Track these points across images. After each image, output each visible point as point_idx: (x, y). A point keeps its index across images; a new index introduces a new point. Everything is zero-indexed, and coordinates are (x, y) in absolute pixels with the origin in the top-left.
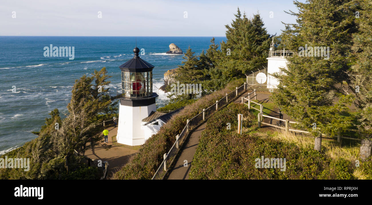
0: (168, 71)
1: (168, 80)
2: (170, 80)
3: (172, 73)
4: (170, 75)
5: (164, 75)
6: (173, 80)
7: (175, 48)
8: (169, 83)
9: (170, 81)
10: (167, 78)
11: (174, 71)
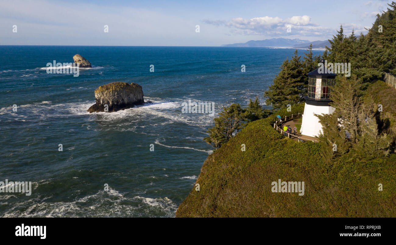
0: (100, 88)
1: (100, 97)
2: (102, 97)
3: (105, 89)
4: (102, 92)
5: (95, 92)
6: (106, 98)
7: (81, 60)
8: (101, 101)
9: (103, 99)
10: (99, 96)
11: (107, 87)
